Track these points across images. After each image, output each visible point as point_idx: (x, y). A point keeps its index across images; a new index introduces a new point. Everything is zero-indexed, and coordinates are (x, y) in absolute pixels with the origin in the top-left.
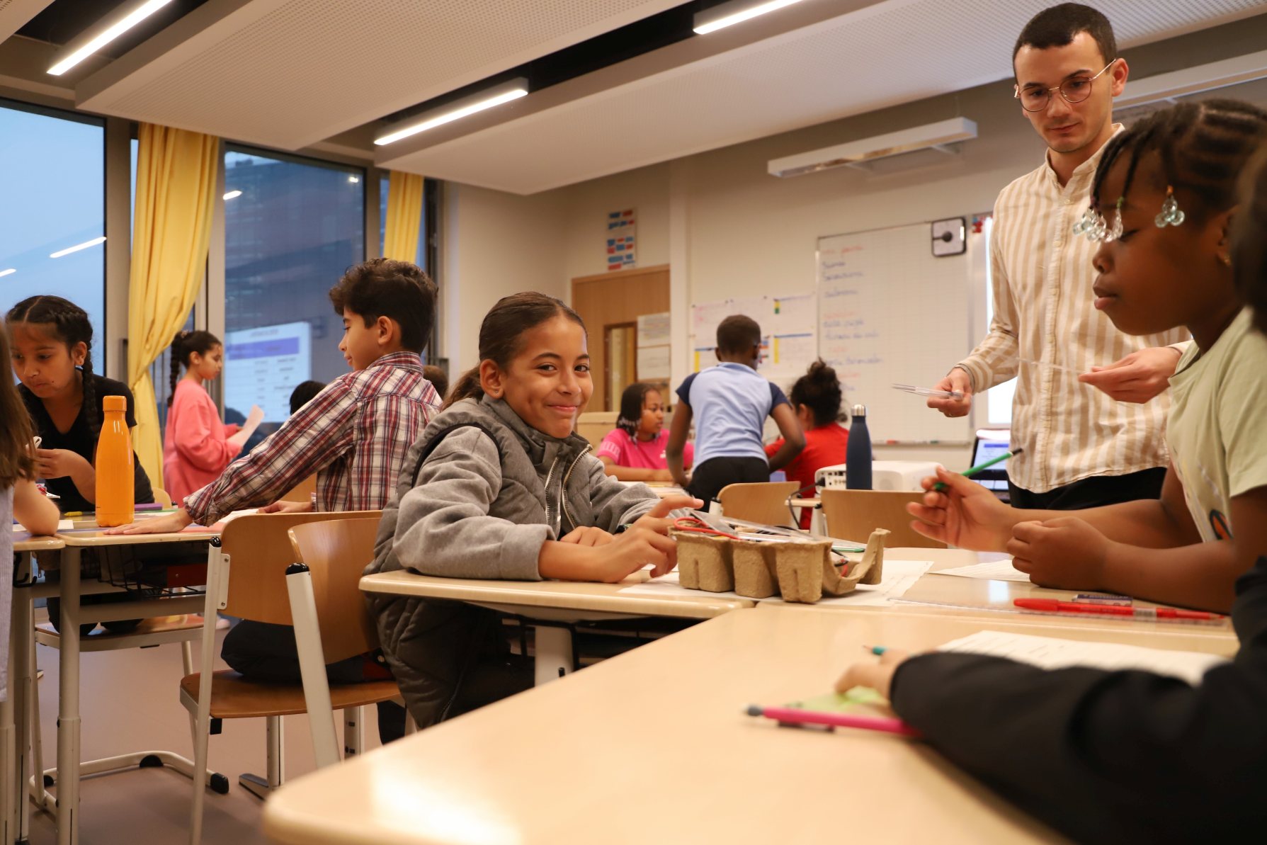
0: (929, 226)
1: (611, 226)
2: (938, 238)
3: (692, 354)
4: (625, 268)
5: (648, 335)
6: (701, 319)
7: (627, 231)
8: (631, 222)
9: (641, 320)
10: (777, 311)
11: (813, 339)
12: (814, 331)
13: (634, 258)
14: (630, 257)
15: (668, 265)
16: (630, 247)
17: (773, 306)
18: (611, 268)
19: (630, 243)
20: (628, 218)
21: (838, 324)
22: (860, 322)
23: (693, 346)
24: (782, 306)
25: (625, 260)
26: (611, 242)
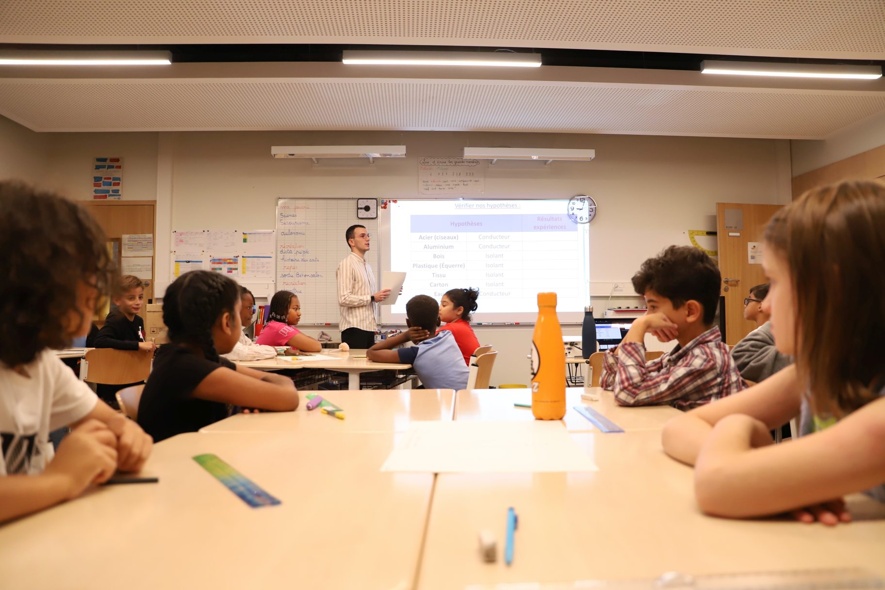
0: (356, 201)
1: (98, 167)
2: (361, 208)
3: (173, 264)
4: (109, 199)
5: (131, 248)
6: (181, 241)
7: (115, 173)
8: (119, 167)
9: (125, 237)
10: (245, 240)
11: (273, 260)
12: (273, 256)
13: (120, 193)
14: (117, 191)
15: (155, 201)
16: (118, 184)
17: (243, 237)
18: (95, 197)
19: (117, 182)
20: (115, 164)
21: (291, 252)
22: (307, 252)
23: (173, 258)
24: (248, 237)
25: (111, 193)
26: (97, 179)
